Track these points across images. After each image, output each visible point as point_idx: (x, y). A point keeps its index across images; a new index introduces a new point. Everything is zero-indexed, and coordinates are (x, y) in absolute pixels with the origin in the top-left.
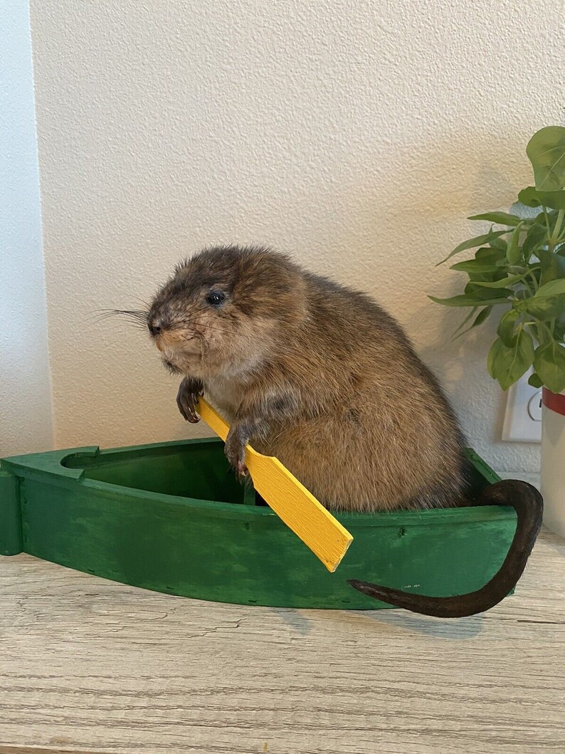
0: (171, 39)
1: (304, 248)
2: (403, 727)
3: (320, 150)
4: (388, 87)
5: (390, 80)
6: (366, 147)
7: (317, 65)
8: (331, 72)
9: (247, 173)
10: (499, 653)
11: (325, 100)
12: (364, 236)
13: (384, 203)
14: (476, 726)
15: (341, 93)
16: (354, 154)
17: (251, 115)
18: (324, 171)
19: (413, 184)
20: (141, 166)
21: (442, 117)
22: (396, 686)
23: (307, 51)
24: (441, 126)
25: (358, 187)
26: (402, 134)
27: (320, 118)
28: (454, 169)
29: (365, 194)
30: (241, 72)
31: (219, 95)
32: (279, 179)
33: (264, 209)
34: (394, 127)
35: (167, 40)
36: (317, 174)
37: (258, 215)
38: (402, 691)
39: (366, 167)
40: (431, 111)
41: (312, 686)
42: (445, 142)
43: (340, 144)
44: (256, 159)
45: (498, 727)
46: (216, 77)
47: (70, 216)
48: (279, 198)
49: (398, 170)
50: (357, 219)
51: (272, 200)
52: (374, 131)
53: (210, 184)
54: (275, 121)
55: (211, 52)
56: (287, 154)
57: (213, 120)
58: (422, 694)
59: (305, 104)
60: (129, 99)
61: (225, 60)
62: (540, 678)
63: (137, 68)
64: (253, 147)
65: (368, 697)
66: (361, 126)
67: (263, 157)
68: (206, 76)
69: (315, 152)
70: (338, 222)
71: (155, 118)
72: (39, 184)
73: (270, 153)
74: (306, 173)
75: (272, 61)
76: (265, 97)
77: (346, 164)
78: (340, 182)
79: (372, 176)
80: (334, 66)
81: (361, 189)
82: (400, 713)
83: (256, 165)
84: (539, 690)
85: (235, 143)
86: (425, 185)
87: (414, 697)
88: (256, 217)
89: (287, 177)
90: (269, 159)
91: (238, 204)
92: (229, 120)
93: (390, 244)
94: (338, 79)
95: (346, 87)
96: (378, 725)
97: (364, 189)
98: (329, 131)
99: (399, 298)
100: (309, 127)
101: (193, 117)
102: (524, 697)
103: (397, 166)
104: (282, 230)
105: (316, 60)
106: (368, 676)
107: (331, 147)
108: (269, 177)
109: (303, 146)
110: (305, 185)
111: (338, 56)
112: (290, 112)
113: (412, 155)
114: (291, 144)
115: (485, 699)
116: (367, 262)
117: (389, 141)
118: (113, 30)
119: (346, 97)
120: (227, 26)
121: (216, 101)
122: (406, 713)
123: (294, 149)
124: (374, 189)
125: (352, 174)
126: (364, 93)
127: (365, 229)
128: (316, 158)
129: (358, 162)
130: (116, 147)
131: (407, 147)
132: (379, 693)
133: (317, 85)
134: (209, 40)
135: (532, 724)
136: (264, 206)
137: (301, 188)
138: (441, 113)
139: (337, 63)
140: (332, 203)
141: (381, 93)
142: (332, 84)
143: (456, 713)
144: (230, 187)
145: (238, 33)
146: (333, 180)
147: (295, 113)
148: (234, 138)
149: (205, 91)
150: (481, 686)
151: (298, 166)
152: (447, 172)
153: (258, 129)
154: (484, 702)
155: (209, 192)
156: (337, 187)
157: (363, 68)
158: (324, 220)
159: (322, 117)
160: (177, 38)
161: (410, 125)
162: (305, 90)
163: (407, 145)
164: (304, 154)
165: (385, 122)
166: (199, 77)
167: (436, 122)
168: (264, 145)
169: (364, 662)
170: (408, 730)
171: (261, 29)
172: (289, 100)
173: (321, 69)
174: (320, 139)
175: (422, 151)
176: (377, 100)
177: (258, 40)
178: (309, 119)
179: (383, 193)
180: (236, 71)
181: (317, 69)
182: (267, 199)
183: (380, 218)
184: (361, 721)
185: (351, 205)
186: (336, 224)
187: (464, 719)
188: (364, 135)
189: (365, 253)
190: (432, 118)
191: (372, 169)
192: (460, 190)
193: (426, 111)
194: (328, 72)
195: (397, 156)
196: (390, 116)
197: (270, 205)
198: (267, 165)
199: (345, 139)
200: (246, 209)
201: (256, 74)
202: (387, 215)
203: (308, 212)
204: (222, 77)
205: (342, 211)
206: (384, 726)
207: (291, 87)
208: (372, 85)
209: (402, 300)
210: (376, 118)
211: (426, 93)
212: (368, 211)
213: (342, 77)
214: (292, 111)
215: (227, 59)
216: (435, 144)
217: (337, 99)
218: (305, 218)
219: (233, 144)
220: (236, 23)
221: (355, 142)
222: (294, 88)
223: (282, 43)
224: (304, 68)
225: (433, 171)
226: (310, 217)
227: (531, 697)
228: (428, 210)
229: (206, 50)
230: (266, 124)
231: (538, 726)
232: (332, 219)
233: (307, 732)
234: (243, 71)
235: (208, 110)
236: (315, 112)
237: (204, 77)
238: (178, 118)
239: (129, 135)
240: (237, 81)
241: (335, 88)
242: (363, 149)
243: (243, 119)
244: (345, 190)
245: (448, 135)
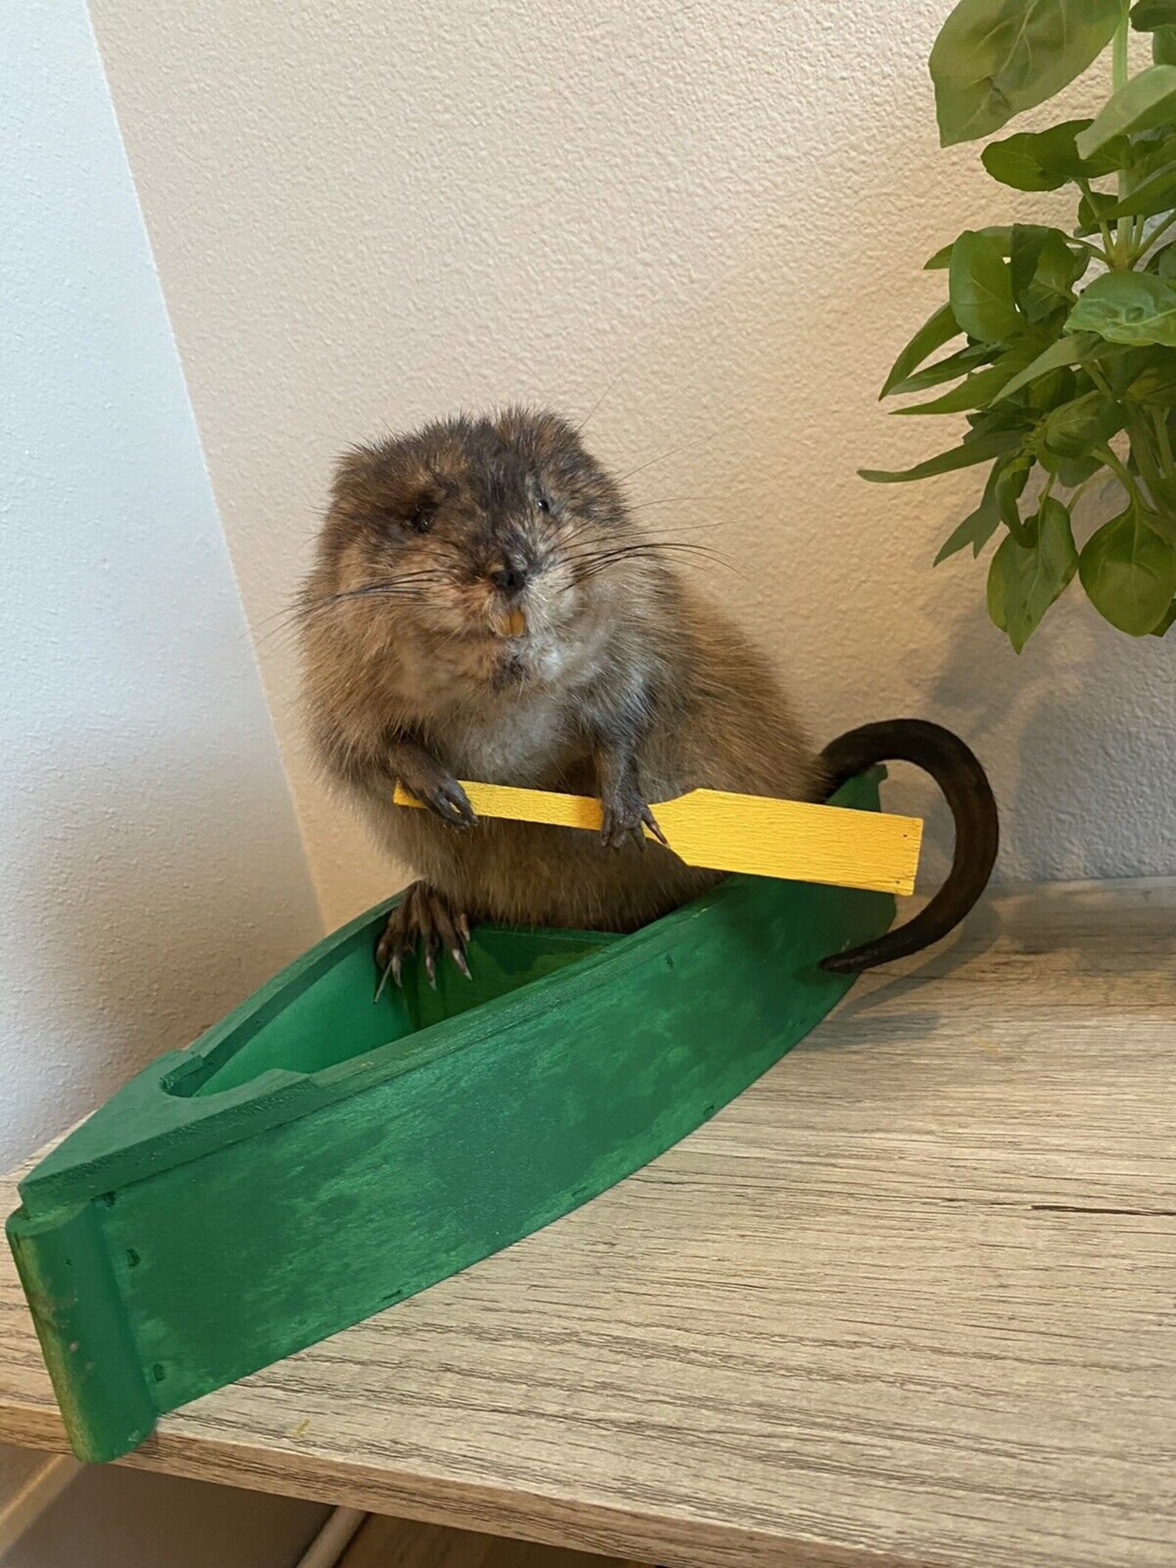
0: (341, 104)
1: (668, 436)
2: (592, 1415)
3: (653, 221)
4: (763, 34)
5: (762, 18)
6: (747, 182)
7: (606, 46)
8: (639, 50)
9: (526, 316)
10: (929, 1275)
11: (638, 114)
12: (787, 377)
13: (812, 292)
14: (756, 1426)
15: (668, 87)
16: (725, 206)
17: (509, 197)
18: (672, 263)
19: (868, 231)
20: (345, 361)
21: (900, 55)
22: (637, 1333)
23: (580, 24)
24: (901, 75)
25: (751, 275)
26: (816, 127)
27: (638, 155)
28: (954, 164)
29: (767, 286)
30: (471, 117)
31: (444, 178)
32: (587, 307)
33: (573, 377)
34: (796, 116)
35: (335, 108)
36: (660, 275)
37: (565, 393)
38: (643, 1344)
39: (757, 225)
40: (870, 49)
41: (466, 1325)
42: (921, 109)
43: (690, 195)
44: (536, 283)
45: (807, 1431)
46: (432, 144)
47: (256, 486)
48: (597, 347)
49: (826, 209)
50: (763, 343)
51: (584, 355)
52: (753, 141)
53: (466, 358)
54: (554, 193)
55: (412, 100)
56: (591, 252)
57: (444, 231)
58: (677, 1353)
59: (602, 137)
60: (301, 242)
61: (439, 107)
62: (998, 1333)
63: (301, 179)
64: (526, 258)
65: (561, 1352)
66: (725, 141)
67: (548, 274)
68: (413, 150)
69: (646, 229)
70: (726, 363)
71: (348, 262)
72: (199, 442)
73: (559, 262)
74: (636, 278)
75: (519, 72)
76: (524, 151)
77: (712, 234)
78: (708, 277)
79: (775, 242)
80: (641, 35)
81: (757, 278)
82: (604, 1386)
83: (539, 293)
84: (973, 1360)
85: (491, 262)
86: (895, 225)
87: (659, 1357)
88: (561, 398)
89: (604, 299)
90: (560, 274)
91: (522, 382)
92: (472, 221)
93: (847, 380)
94: (655, 58)
95: (674, 68)
96: (543, 1405)
97: (763, 276)
98: (661, 177)
99: (896, 498)
100: (621, 182)
101: (409, 237)
102: (921, 1372)
103: (822, 201)
104: (618, 411)
105: (603, 37)
106: (589, 1312)
107: (675, 208)
108: (570, 311)
109: (618, 225)
110: (640, 304)
111: (643, 11)
112: (578, 163)
113: (851, 165)
114: (595, 228)
115: (822, 1371)
116: (808, 431)
117: (791, 152)
118: (248, 126)
119: (679, 91)
120: (427, 39)
121: (442, 193)
122: (619, 1388)
123: (602, 238)
124: (785, 269)
125: (729, 251)
126: (714, 68)
127: (785, 362)
128: (649, 241)
129: (736, 221)
130: (299, 337)
131: (834, 152)
132: (588, 1345)
133: (616, 87)
134: (403, 77)
135: (898, 1433)
136: (572, 372)
137: (636, 313)
138: (892, 44)
139: (644, 26)
140: (703, 325)
141: (750, 53)
142: (646, 73)
143: (728, 1396)
144: (503, 354)
145: (450, 43)
146: (694, 276)
147: (587, 161)
148: (488, 253)
149: (417, 179)
150: (833, 1343)
151: (619, 270)
152: (940, 177)
153: (527, 219)
154: (814, 1376)
155: (468, 375)
156: (706, 288)
157: (701, 15)
158: (695, 367)
159: (641, 150)
160: (350, 97)
161: (829, 100)
162: (596, 108)
163: (834, 147)
164: (624, 240)
165: (774, 115)
166: (403, 157)
167: (887, 70)
168: (546, 249)
169: (603, 1284)
170: (599, 1420)
171: (487, 18)
172: (571, 140)
173: (617, 50)
174: (649, 198)
175: (870, 148)
176: (744, 72)
177: (487, 42)
178: (617, 166)
179: (805, 272)
180: (463, 120)
181: (608, 54)
182: (574, 356)
183: (812, 327)
184: (514, 1396)
185: (744, 316)
186: (721, 367)
187: (738, 1408)
188: (735, 159)
189: (797, 415)
190: (877, 64)
191: (769, 227)
192: (982, 208)
193: (859, 55)
194: (630, 51)
195: (817, 179)
196: (782, 96)
197: (582, 366)
198: (560, 287)
199: (698, 181)
200: (542, 388)
201: (499, 111)
202: (825, 316)
203: (661, 360)
204: (440, 141)
205: (729, 338)
206: (552, 1409)
207: (568, 112)
208: (726, 43)
209: (905, 499)
210: (750, 112)
211: (850, 13)
212: (783, 320)
213: (662, 51)
214: (581, 160)
215: (440, 102)
216: (898, 123)
217: (662, 101)
218: (654, 373)
219: (489, 266)
220: (441, 26)
221: (720, 180)
222: (577, 112)
223: (533, 29)
224: (584, 62)
225: (905, 186)
226: (665, 368)
227: (940, 1374)
228: (915, 279)
229: (403, 100)
230: (539, 205)
231: (909, 1439)
232: (711, 358)
233: (396, 1407)
234: (474, 114)
235: (431, 216)
236: (624, 146)
237: (410, 153)
238: (385, 248)
239: (314, 309)
240: (468, 140)
241: (654, 80)
242: (740, 188)
243: (496, 211)
244: (723, 289)
245: (920, 90)
